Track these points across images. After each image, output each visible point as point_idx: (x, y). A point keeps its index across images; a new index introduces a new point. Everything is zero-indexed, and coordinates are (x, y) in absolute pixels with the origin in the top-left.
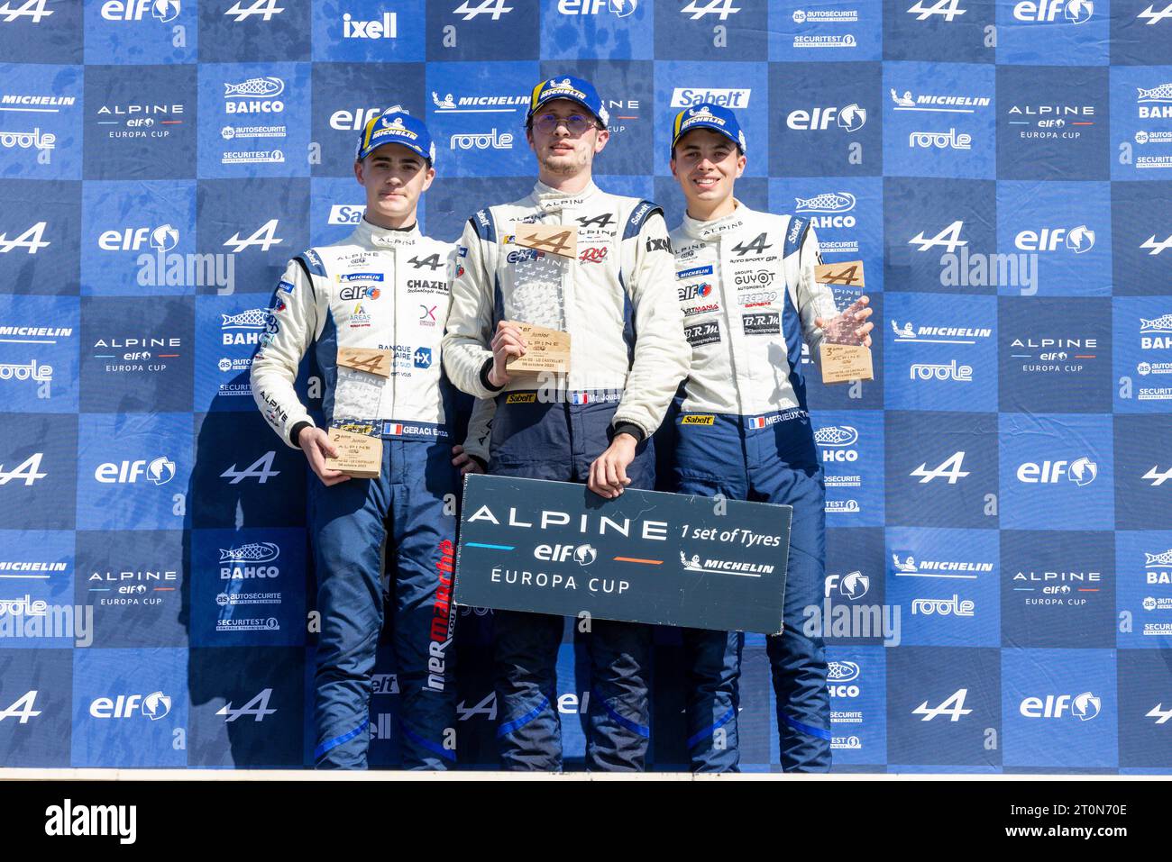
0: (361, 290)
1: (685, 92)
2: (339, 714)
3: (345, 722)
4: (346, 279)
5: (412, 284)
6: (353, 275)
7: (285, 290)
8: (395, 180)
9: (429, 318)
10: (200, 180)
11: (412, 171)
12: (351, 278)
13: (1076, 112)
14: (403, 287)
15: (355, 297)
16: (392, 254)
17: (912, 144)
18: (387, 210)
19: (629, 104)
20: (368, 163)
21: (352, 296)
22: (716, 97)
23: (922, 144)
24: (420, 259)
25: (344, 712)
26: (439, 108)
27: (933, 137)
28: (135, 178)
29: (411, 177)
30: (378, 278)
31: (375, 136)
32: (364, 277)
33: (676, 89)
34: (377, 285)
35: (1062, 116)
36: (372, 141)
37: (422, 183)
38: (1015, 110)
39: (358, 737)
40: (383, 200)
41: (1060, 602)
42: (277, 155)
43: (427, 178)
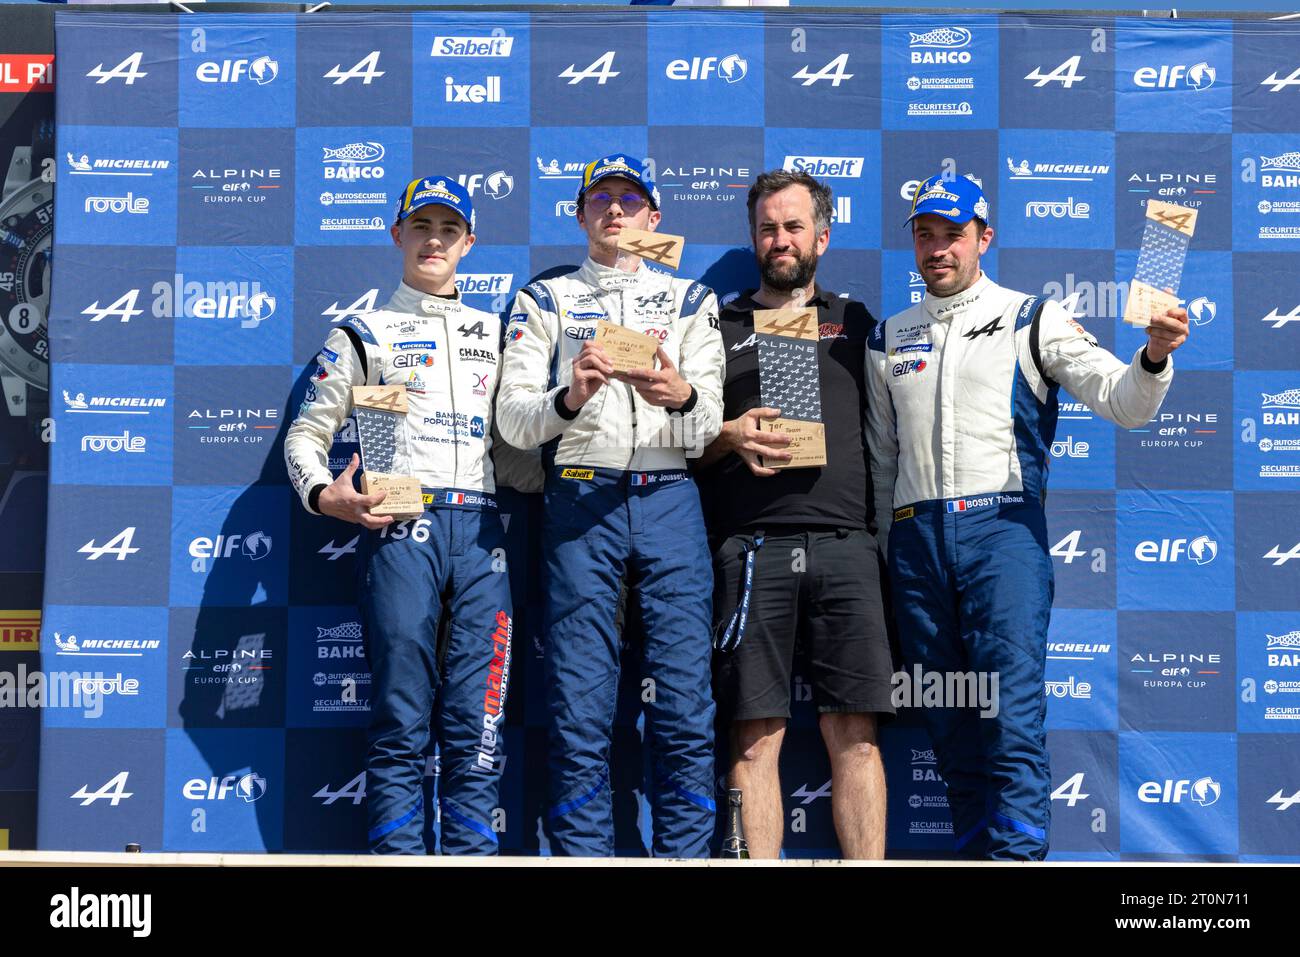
0: (414, 358)
1: (797, 159)
2: (395, 795)
3: (403, 804)
4: (398, 347)
5: (464, 352)
6: (404, 344)
7: (329, 359)
8: (435, 242)
9: (481, 387)
10: (298, 247)
11: (453, 234)
12: (404, 346)
13: (1197, 180)
14: (455, 356)
15: (409, 364)
16: (442, 320)
17: (1028, 214)
18: (426, 273)
19: (739, 172)
20: (408, 225)
21: (406, 363)
22: (828, 165)
23: (1039, 214)
24: (467, 328)
25: (400, 793)
26: (543, 174)
27: (1050, 207)
28: (230, 244)
29: (454, 241)
30: (430, 346)
31: (417, 197)
32: (416, 346)
33: (787, 157)
34: (431, 353)
35: (1183, 183)
36: (413, 203)
37: (462, 248)
38: (1135, 177)
39: (415, 819)
40: (422, 263)
41: (1180, 684)
42: (377, 222)
43: (466, 244)
